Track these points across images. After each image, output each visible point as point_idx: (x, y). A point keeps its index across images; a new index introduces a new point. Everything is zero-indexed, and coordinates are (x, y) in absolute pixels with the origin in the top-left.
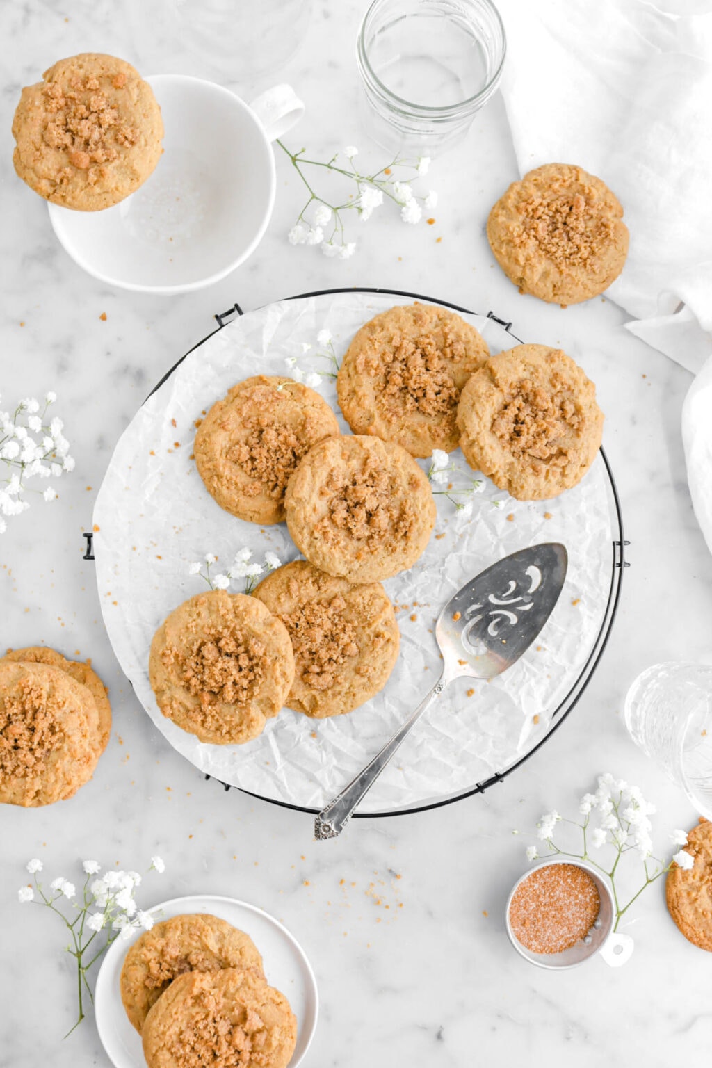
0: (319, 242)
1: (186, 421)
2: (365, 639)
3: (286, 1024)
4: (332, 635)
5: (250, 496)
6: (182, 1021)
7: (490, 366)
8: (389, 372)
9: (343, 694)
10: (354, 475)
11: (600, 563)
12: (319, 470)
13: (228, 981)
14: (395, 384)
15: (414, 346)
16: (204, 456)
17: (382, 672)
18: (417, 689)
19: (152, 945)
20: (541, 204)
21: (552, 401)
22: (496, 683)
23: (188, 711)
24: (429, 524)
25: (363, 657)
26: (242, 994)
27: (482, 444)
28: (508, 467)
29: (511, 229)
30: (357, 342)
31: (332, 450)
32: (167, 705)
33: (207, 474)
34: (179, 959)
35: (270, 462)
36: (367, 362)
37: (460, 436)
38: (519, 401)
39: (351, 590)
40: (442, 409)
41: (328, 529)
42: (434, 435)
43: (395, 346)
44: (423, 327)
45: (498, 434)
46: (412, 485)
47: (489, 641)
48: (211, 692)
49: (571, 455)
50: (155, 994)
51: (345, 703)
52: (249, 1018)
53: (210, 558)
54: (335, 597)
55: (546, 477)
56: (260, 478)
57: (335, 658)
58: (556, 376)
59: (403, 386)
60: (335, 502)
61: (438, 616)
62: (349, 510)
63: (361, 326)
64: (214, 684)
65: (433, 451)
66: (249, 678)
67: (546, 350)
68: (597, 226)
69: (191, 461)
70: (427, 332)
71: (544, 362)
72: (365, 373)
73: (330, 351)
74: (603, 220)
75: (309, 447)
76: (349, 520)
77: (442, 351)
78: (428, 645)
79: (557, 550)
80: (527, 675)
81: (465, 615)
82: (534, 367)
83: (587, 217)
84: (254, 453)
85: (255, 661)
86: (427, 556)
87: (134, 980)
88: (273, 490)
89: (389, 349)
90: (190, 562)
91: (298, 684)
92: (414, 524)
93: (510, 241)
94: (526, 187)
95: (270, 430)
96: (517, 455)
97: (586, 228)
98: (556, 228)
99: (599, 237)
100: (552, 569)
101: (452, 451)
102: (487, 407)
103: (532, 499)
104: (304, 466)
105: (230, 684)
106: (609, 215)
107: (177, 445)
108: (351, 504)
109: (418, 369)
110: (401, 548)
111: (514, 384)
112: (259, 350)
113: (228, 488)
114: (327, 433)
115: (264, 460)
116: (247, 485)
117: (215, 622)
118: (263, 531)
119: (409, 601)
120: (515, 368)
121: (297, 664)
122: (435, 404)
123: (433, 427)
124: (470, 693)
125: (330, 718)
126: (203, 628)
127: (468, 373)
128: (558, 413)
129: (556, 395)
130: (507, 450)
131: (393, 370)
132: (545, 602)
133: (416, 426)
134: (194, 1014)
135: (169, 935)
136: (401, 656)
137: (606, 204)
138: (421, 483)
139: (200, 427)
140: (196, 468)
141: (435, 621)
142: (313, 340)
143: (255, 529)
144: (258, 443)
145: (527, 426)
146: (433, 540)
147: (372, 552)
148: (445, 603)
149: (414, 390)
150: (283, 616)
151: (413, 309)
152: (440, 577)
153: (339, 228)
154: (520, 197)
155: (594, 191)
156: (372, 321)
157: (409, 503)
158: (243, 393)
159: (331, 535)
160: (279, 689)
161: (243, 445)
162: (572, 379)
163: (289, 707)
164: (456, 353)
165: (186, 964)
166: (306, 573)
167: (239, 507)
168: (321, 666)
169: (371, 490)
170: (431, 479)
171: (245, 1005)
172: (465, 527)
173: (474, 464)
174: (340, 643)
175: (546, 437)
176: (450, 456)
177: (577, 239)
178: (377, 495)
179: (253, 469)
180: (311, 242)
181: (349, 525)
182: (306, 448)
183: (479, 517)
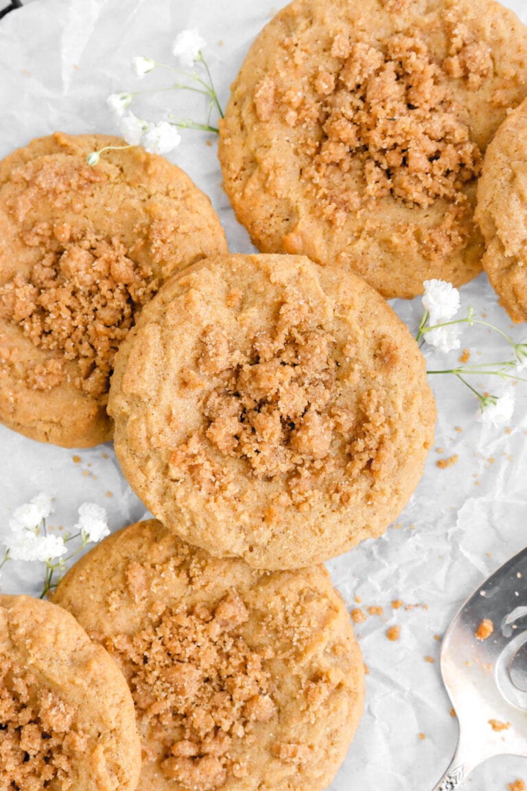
2: (290, 685)
4: (219, 676)
5: (41, 390)
8: (327, 116)
10: (254, 340)
12: (177, 334)
14: (340, 141)
15: (381, 55)
17: (327, 751)
24: (422, 440)
25: (286, 723)
30: (256, 54)
31: (205, 289)
35: (79, 317)
36: (278, 95)
37: (484, 250)
39: (258, 583)
40: (443, 191)
41: (200, 460)
42: (427, 248)
43: (338, 58)
44: (398, 11)
46: (382, 358)
54: (224, 598)
56: (61, 350)
57: (226, 727)
59: (358, 144)
60: (214, 400)
61: (447, 627)
62: (243, 416)
63: (268, 21)
65: (426, 283)
66: (44, 777)
70: (407, 25)
72: (275, 119)
73: (203, 76)
75: (159, 283)
76: (244, 438)
77: (441, 64)
78: (427, 691)
81: (503, 627)
84: (45, 298)
85: (54, 742)
86: (421, 506)
88: (87, 377)
89: (326, 67)
91: (151, 782)
92: (387, 443)
95: (75, 249)
101: (465, 281)
104: (145, 324)
108: (249, 404)
109: (389, 106)
110: (361, 495)
112: (54, 82)
114: (199, 251)
115: (66, 314)
116: (33, 368)
118: (77, 459)
119: (382, 598)
122: (428, 182)
123: (425, 232)
127: (499, 110)
131: (336, 110)
133: (388, 231)
136: (369, 711)
138: (401, 353)
141: (440, 639)
142: (166, 55)
143: (59, 457)
144: (54, 278)
146: (431, 470)
147: (297, 506)
148: (461, 600)
149: (383, 151)
150: (116, 640)
156: (289, 7)
157: (375, 398)
158: (18, 172)
159: (206, 474)
161: (21, 283)
164: (472, 68)
166: (162, 550)
167: (19, 413)
168: (199, 743)
169: (290, 371)
170: (423, 341)
172: (498, 441)
173: (515, 308)
174: (236, 696)
176: (461, 293)
178: (307, 382)
179: (45, 333)
181: (245, 450)
182: (153, 284)
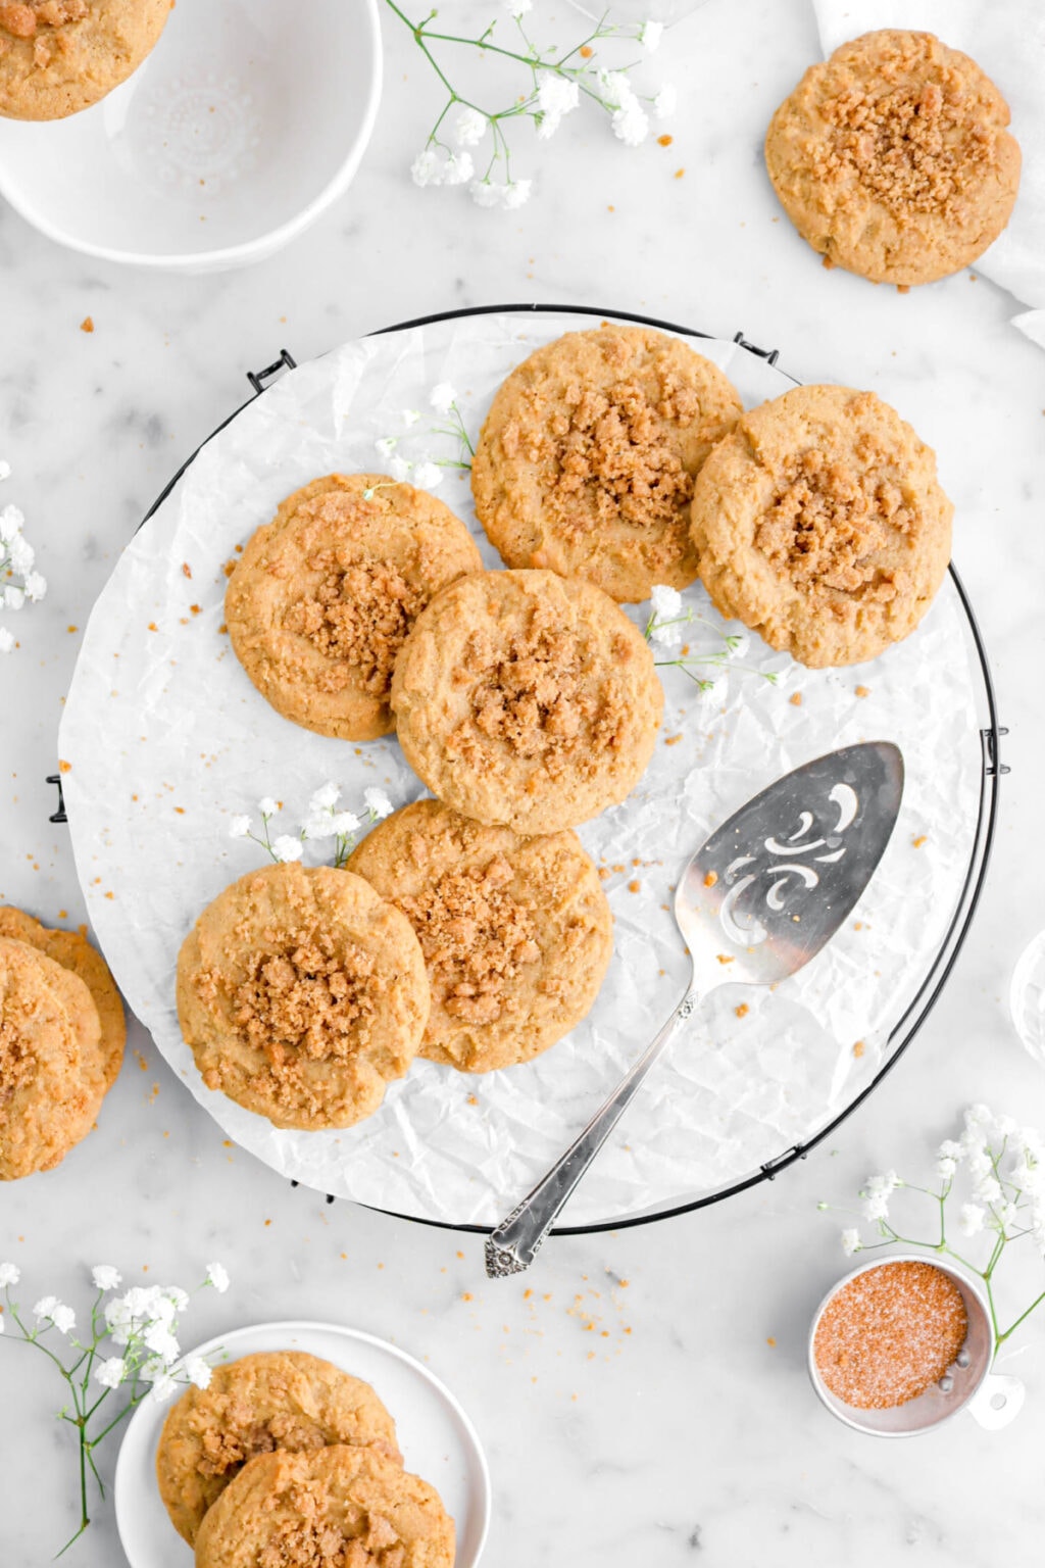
0: (466, 179)
1: (208, 567)
2: (551, 931)
3: (436, 1536)
4: (492, 928)
5: (330, 692)
6: (260, 1534)
7: (745, 429)
8: (564, 452)
9: (518, 1029)
10: (512, 642)
11: (960, 772)
12: (448, 638)
13: (336, 1468)
14: (575, 473)
15: (606, 401)
16: (243, 626)
17: (584, 986)
18: (647, 1010)
19: (206, 1406)
20: (863, 103)
21: (861, 485)
22: (785, 990)
23: (248, 1077)
24: (653, 720)
25: (550, 964)
26: (359, 1489)
27: (739, 572)
28: (788, 610)
29: (810, 148)
30: (501, 402)
31: (470, 600)
32: (211, 1069)
33: (251, 658)
34: (254, 1427)
35: (361, 628)
36: (523, 437)
37: (699, 560)
38: (802, 490)
39: (521, 847)
40: (663, 512)
41: (472, 743)
42: (652, 561)
43: (571, 405)
44: (619, 365)
45: (768, 551)
46: (618, 652)
47: (770, 920)
48: (285, 1042)
49: (900, 580)
50: (216, 1484)
51: (523, 1046)
52: (373, 1529)
53: (269, 805)
54: (493, 861)
55: (858, 624)
56: (346, 658)
57: (499, 969)
58: (865, 439)
59: (590, 476)
60: (482, 693)
61: (679, 880)
62: (506, 705)
63: (509, 374)
64: (289, 1030)
65: (653, 588)
66: (350, 1016)
67: (845, 394)
68: (964, 141)
69: (222, 636)
70: (627, 375)
71: (843, 415)
72: (520, 457)
73: (456, 422)
74: (973, 131)
75: (429, 597)
76: (508, 723)
77: (656, 407)
78: (664, 934)
79: (883, 754)
80: (840, 976)
81: (726, 876)
82: (825, 425)
83: (946, 125)
84: (331, 614)
85: (358, 986)
86: (652, 777)
87: (178, 1463)
88: (369, 679)
89: (561, 411)
90: (234, 814)
91: (438, 1018)
92: (625, 723)
93: (808, 171)
94: (835, 73)
95: (356, 571)
96: (804, 588)
97: (944, 144)
98: (890, 147)
99: (968, 161)
100: (875, 788)
101: (685, 586)
102: (746, 503)
103: (833, 665)
104: (420, 632)
105: (317, 1028)
106: (987, 120)
107: (195, 609)
108: (511, 695)
109: (615, 444)
110: (606, 767)
111: (791, 458)
112: (327, 429)
113: (289, 680)
114: (460, 569)
115: (350, 627)
116: (323, 673)
117: (284, 921)
118: (358, 752)
119: (624, 858)
120: (791, 430)
121: (435, 982)
122: (650, 505)
123: (649, 547)
124: (741, 1010)
125: (499, 1072)
126: (263, 931)
127: (706, 445)
128: (873, 506)
129: (867, 475)
130: (784, 580)
131: (571, 448)
132: (866, 846)
133: (618, 547)
134: (280, 1523)
135: (235, 1389)
136: (617, 955)
137: (980, 101)
138: (634, 648)
139: (234, 573)
140: (231, 649)
141: (673, 890)
143: (344, 748)
144: (338, 596)
145: (818, 535)
146: (661, 748)
147: (553, 779)
148: (688, 858)
149: (611, 481)
150: (403, 901)
151: (599, 335)
152: (676, 812)
153: (502, 152)
154: (825, 91)
155: (959, 76)
156: (527, 362)
157: (614, 686)
158: (303, 509)
159: (477, 754)
160: (404, 1031)
161: (310, 601)
162: (895, 443)
163: (427, 1057)
164: (682, 410)
165: (266, 1438)
166: (439, 823)
167: (312, 713)
168: (477, 984)
169: (544, 667)
170: (651, 638)
171: (365, 1506)
172: (716, 720)
173: (726, 607)
174: (506, 942)
175: (855, 551)
176: (683, 595)
177: (929, 165)
178: (557, 675)
179: (332, 644)
180: (453, 181)
181: (509, 733)
182: (423, 599)
183: (739, 701)
